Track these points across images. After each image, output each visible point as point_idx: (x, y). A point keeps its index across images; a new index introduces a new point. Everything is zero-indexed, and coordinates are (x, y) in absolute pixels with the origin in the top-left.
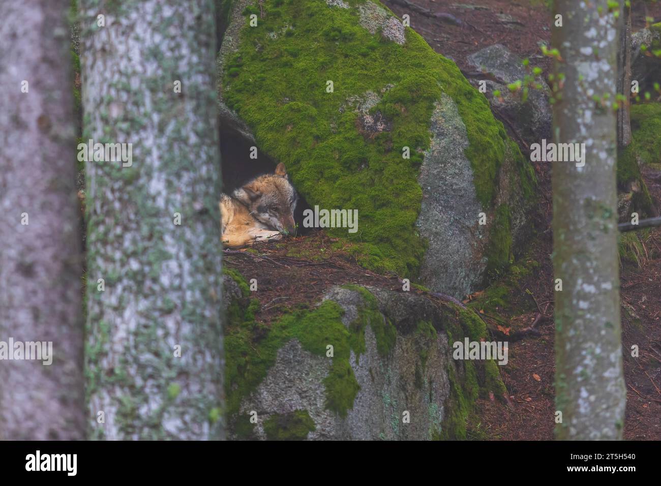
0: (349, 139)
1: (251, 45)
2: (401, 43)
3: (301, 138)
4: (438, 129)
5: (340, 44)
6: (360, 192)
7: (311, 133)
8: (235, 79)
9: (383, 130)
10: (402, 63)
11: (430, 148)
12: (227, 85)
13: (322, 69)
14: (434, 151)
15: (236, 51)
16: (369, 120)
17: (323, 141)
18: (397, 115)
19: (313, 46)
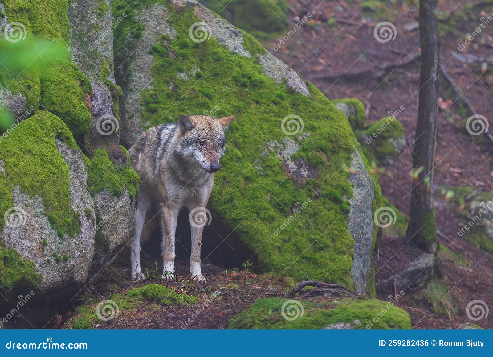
0: (279, 182)
1: (164, 83)
2: (306, 95)
3: (231, 178)
4: (357, 179)
5: (250, 91)
6: (298, 235)
7: (242, 174)
8: (154, 115)
9: (308, 176)
10: (313, 114)
11: (354, 198)
12: (147, 120)
13: (238, 113)
14: (357, 200)
15: (149, 87)
16: (292, 165)
17: (251, 182)
18: (321, 163)
19: (224, 90)
